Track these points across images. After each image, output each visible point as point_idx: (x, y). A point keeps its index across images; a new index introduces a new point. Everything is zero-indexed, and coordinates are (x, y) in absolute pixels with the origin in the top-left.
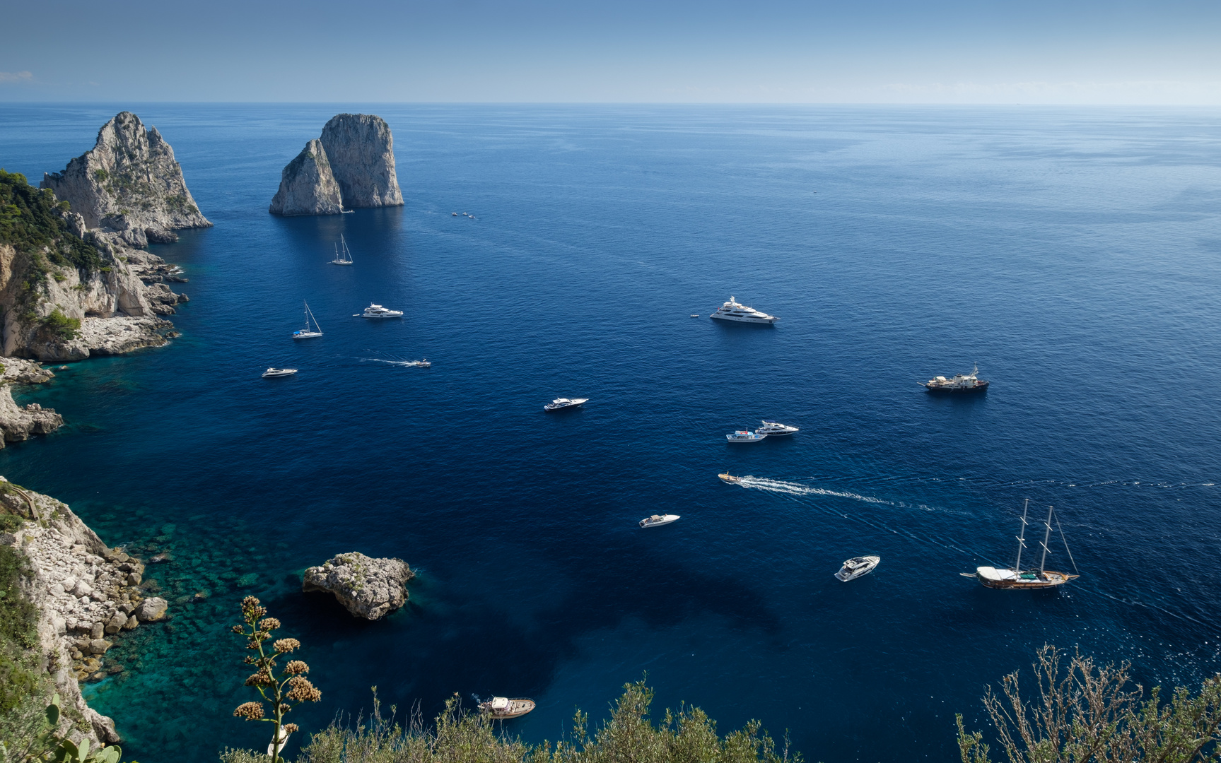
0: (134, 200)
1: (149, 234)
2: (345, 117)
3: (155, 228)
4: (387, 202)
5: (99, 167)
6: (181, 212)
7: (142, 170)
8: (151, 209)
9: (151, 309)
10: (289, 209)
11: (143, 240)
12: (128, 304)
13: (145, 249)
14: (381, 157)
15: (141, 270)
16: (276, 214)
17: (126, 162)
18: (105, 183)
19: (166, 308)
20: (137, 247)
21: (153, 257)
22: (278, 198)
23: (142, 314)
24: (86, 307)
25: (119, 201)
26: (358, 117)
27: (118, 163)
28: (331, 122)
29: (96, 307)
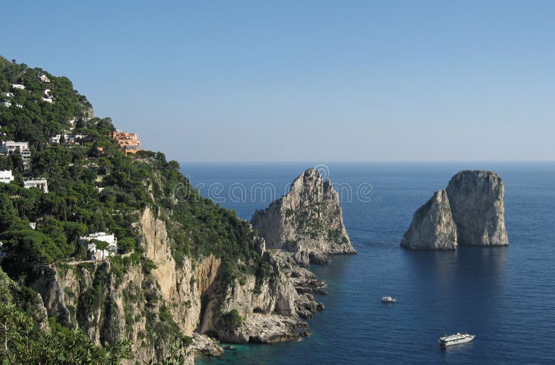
0: (306, 231)
1: (311, 256)
2: (466, 173)
3: (317, 252)
4: (494, 243)
5: (289, 207)
6: (336, 241)
7: (315, 210)
8: (316, 238)
9: (297, 312)
10: (416, 243)
11: (307, 261)
12: (282, 307)
13: (307, 267)
14: (493, 205)
15: (298, 282)
16: (405, 246)
17: (307, 203)
18: (290, 218)
19: (307, 312)
20: (302, 265)
21: (309, 273)
22: (408, 234)
23: (290, 315)
24: (255, 305)
25: (298, 231)
26: (478, 172)
27: (301, 204)
28: (456, 176)
29: (261, 306)
